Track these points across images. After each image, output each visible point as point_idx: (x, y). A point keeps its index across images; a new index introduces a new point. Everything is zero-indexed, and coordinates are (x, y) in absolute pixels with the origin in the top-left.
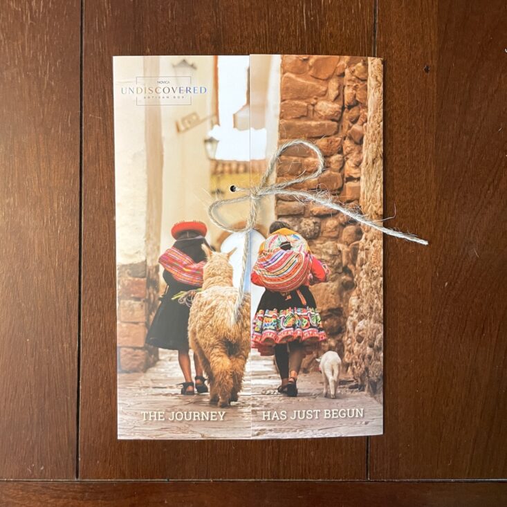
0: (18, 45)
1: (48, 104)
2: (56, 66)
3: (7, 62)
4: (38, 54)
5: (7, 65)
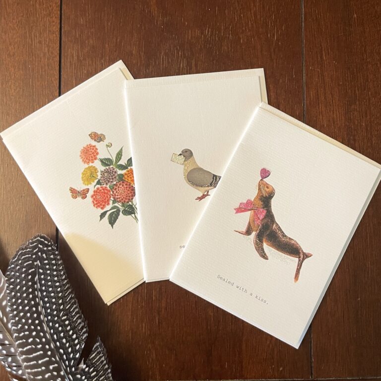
0: (251, 13)
1: (276, 60)
2: (282, 30)
3: (243, 27)
4: (268, 20)
5: (243, 30)
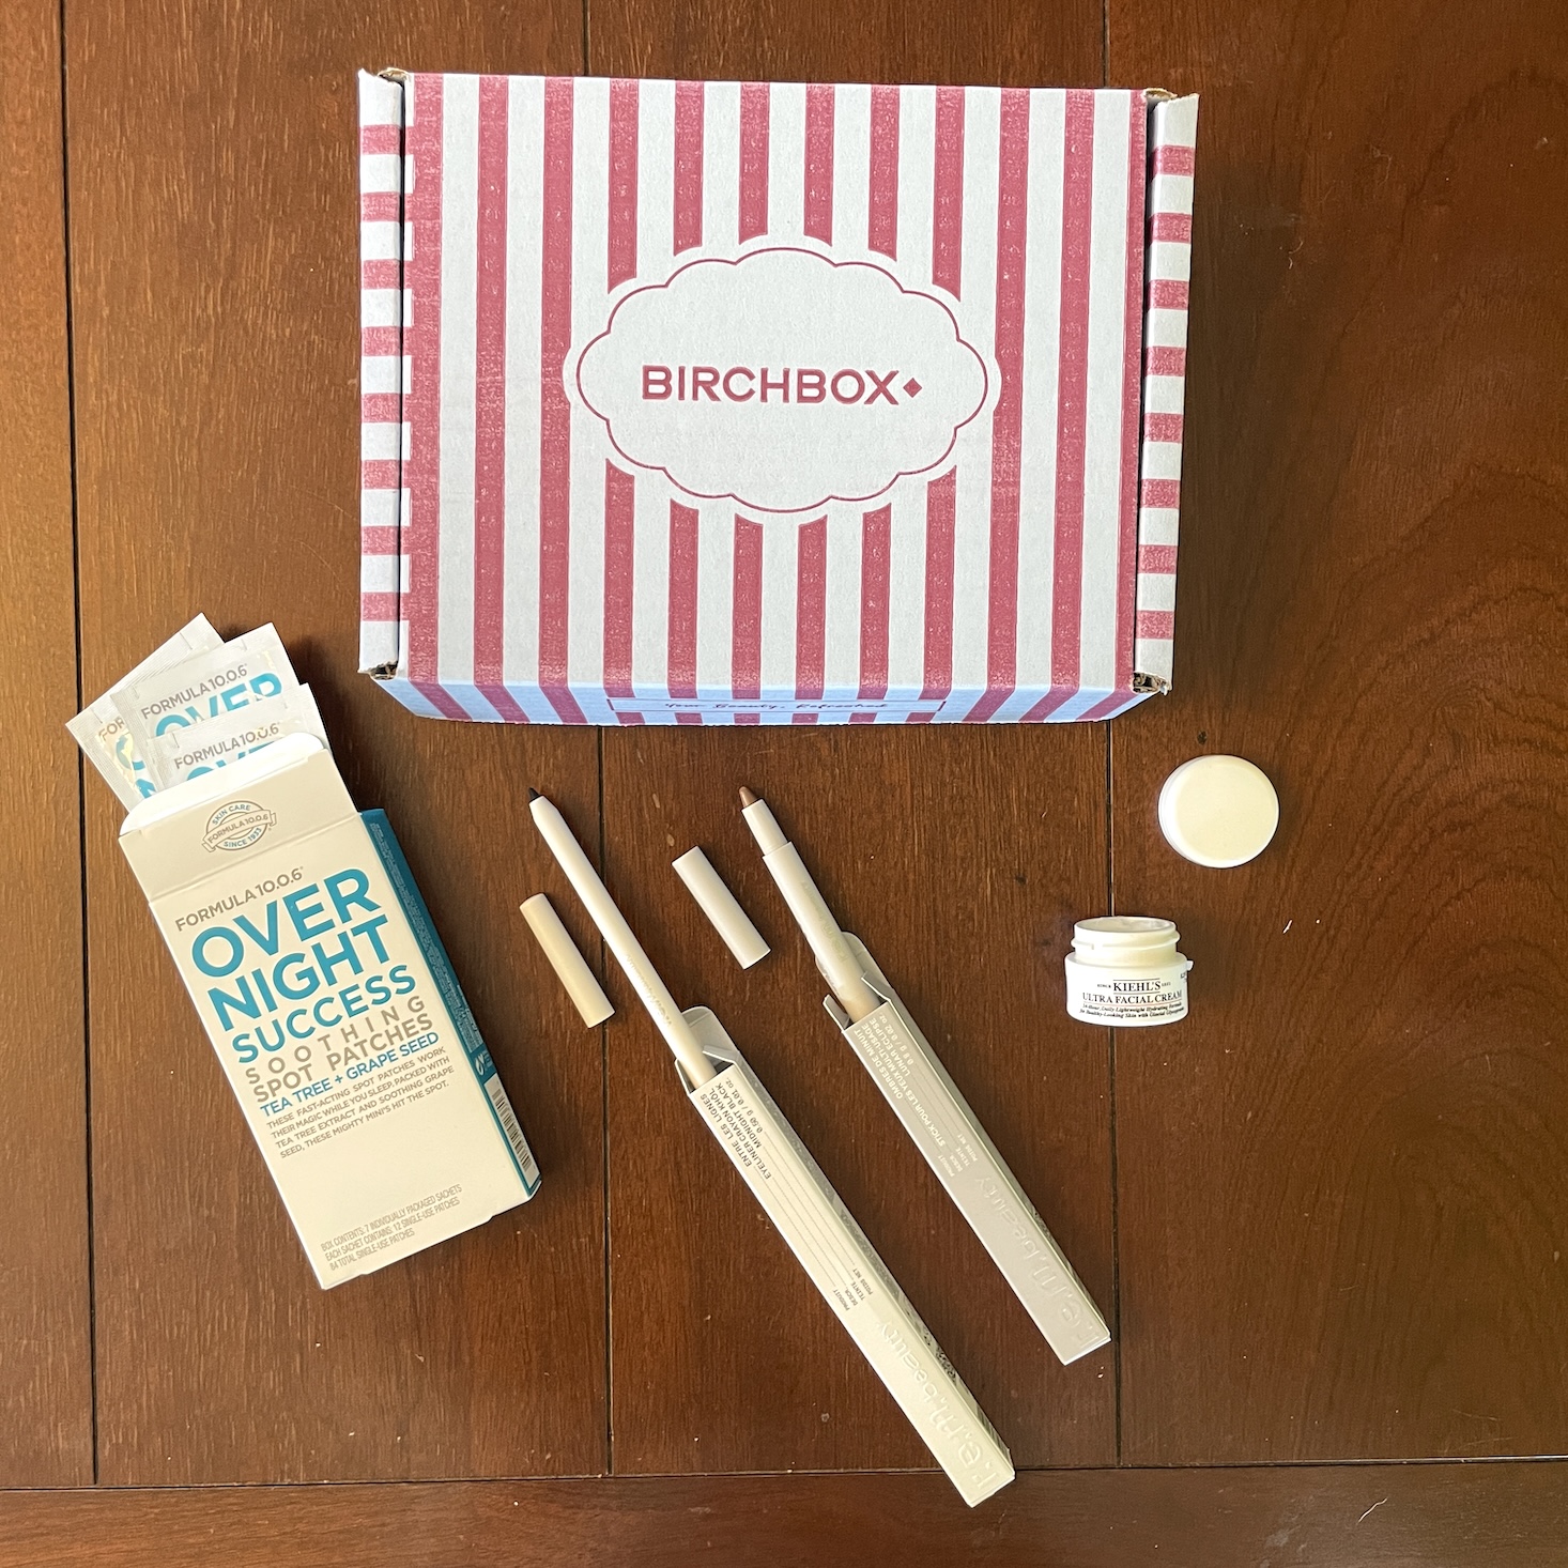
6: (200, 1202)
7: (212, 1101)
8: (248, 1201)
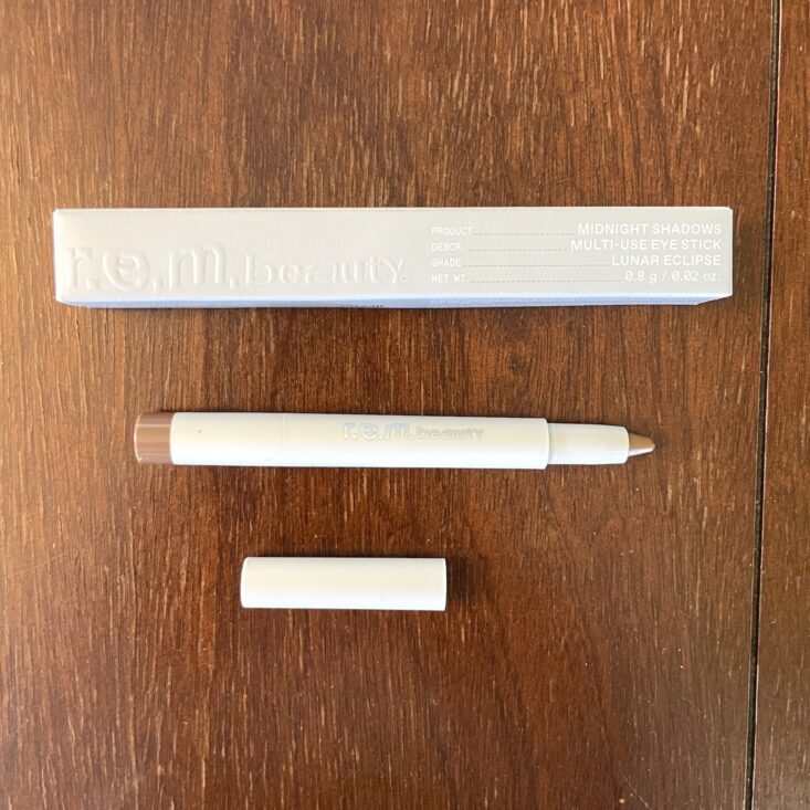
6: (151, 755)
7: (169, 604)
8: (223, 754)
